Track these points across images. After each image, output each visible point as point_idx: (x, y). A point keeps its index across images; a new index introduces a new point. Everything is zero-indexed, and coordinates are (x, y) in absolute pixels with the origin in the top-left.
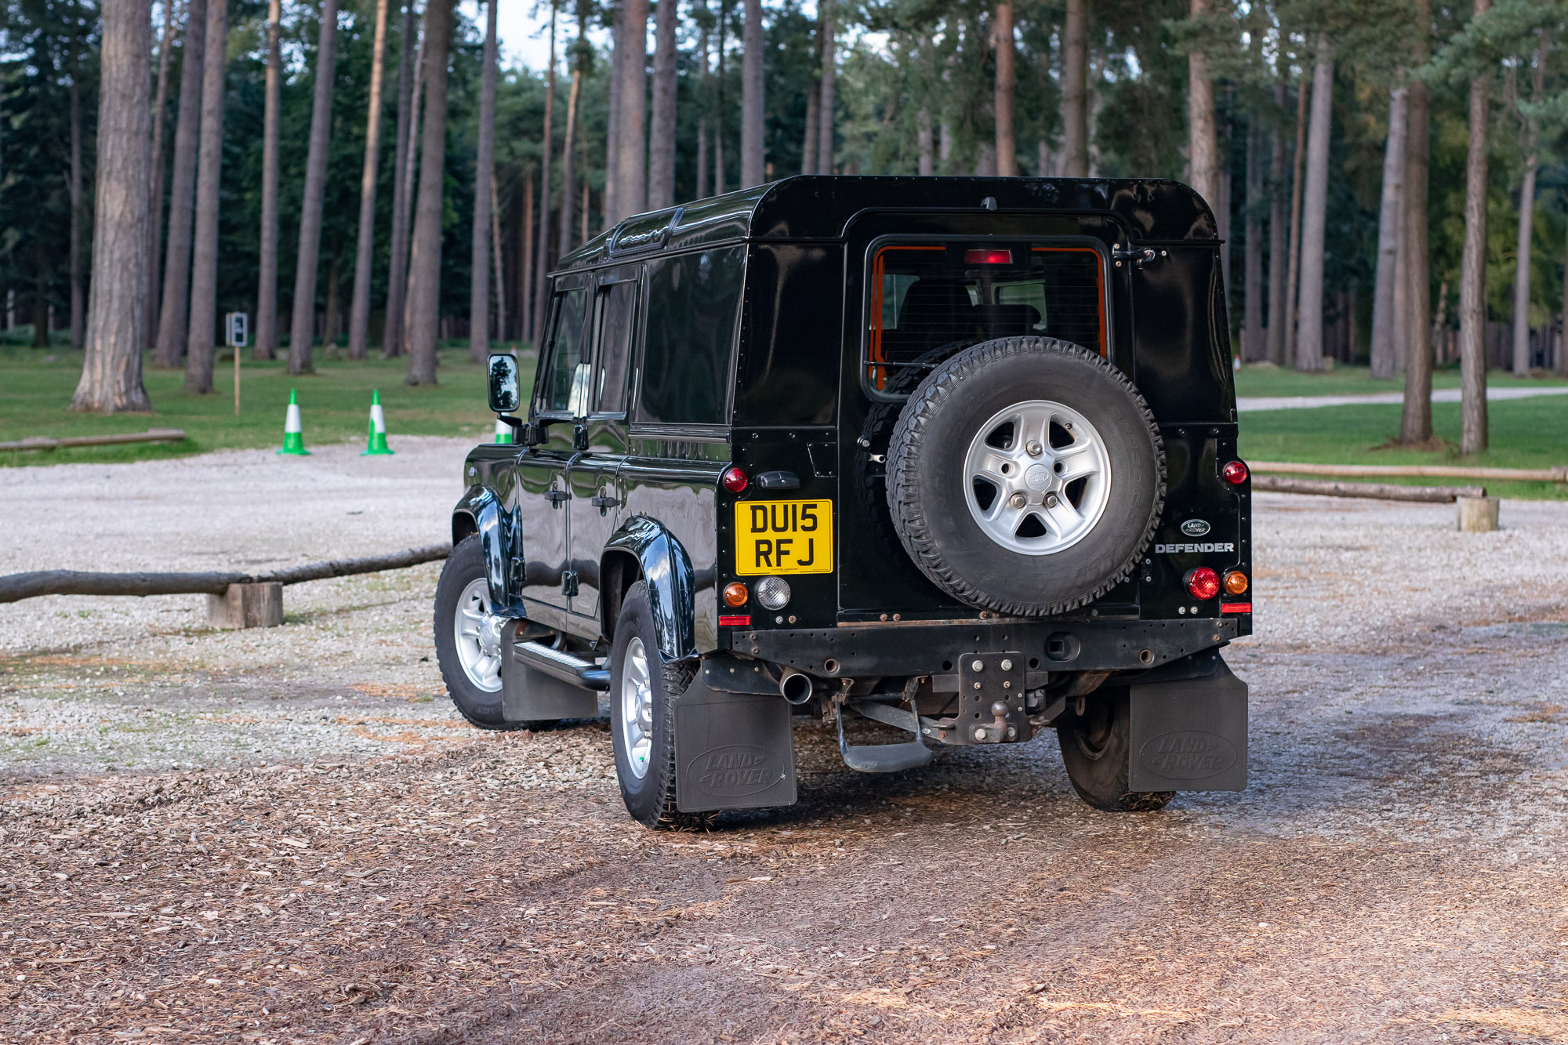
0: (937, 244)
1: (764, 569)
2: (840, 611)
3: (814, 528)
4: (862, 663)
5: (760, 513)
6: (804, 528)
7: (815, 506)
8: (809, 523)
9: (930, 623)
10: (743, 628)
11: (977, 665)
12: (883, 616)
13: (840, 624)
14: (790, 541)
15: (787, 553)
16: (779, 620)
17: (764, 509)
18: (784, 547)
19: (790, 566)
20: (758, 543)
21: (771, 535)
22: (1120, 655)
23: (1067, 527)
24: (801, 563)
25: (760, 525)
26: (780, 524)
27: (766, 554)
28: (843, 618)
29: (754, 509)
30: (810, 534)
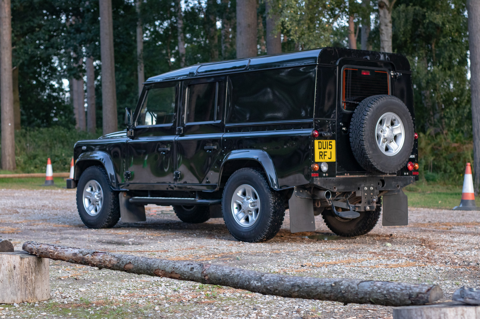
0: (356, 69)
1: (321, 160)
2: (337, 172)
3: (331, 148)
4: (341, 188)
5: (320, 143)
6: (330, 148)
7: (331, 142)
8: (330, 147)
9: (355, 176)
10: (317, 177)
11: (366, 188)
12: (346, 174)
13: (337, 176)
14: (326, 152)
15: (326, 155)
16: (324, 175)
17: (321, 142)
18: (325, 154)
19: (327, 159)
20: (320, 152)
21: (322, 150)
22: (393, 186)
23: (395, 148)
24: (329, 158)
25: (320, 147)
26: (324, 147)
27: (322, 155)
28: (338, 174)
29: (319, 142)
30: (331, 150)
